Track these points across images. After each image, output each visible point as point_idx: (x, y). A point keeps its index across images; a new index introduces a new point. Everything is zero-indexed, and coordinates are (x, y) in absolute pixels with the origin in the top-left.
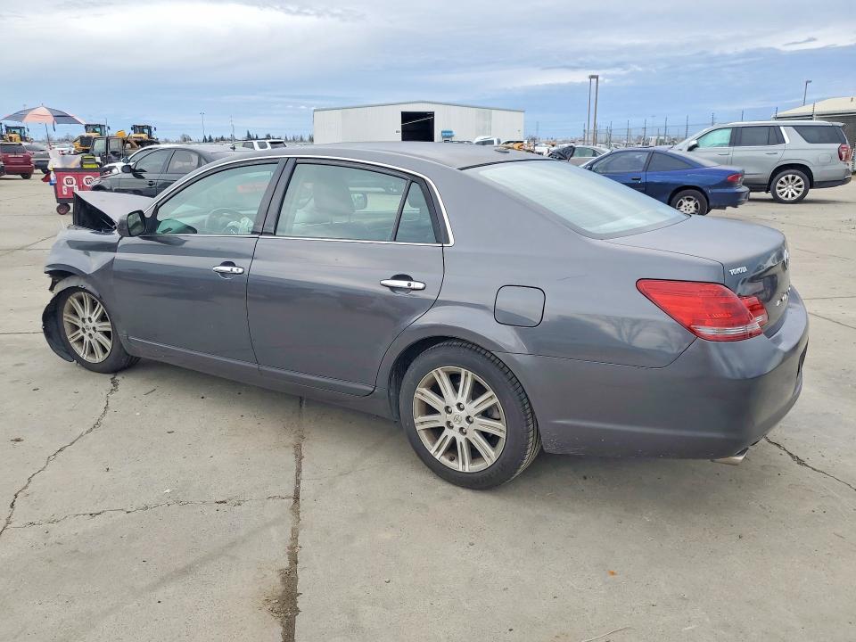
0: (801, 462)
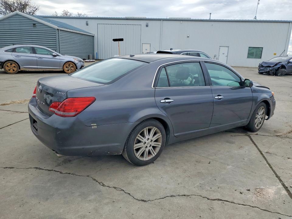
0: (37, 168)
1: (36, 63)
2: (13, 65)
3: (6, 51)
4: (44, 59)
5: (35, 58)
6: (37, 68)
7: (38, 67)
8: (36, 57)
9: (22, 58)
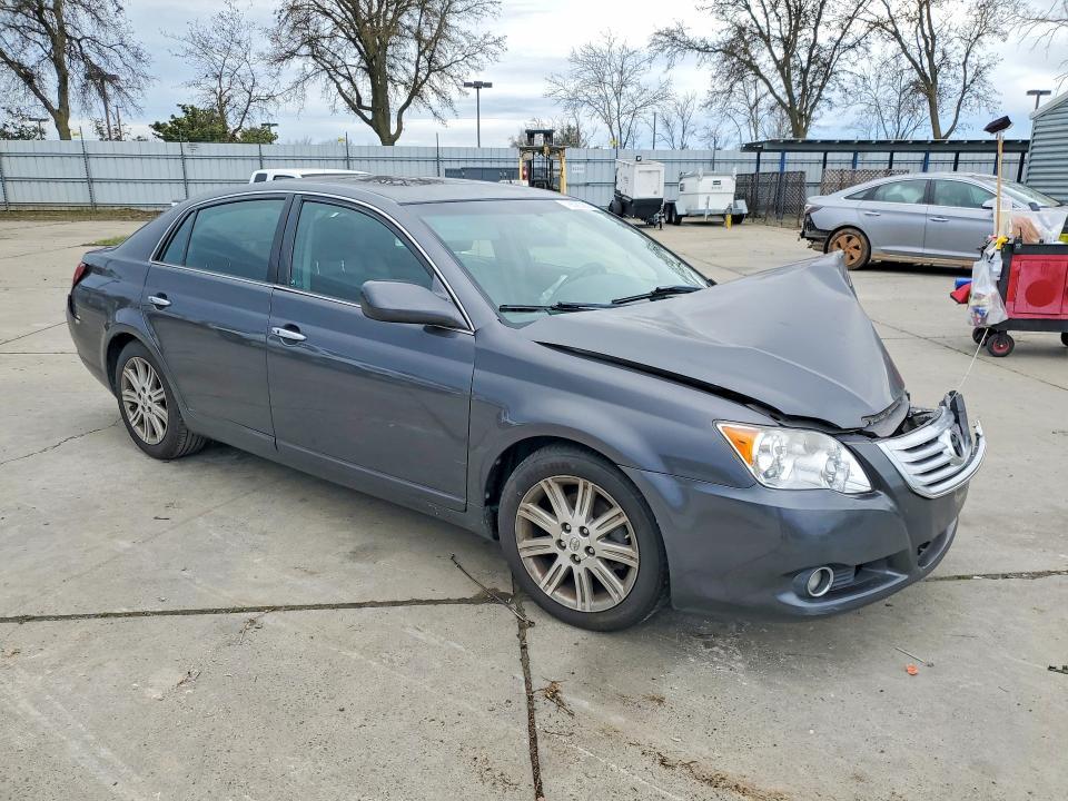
1: (924, 236)
2: (855, 242)
3: (847, 198)
4: (951, 222)
5: (923, 220)
6: (922, 255)
7: (927, 251)
8: (926, 215)
9: (885, 217)
